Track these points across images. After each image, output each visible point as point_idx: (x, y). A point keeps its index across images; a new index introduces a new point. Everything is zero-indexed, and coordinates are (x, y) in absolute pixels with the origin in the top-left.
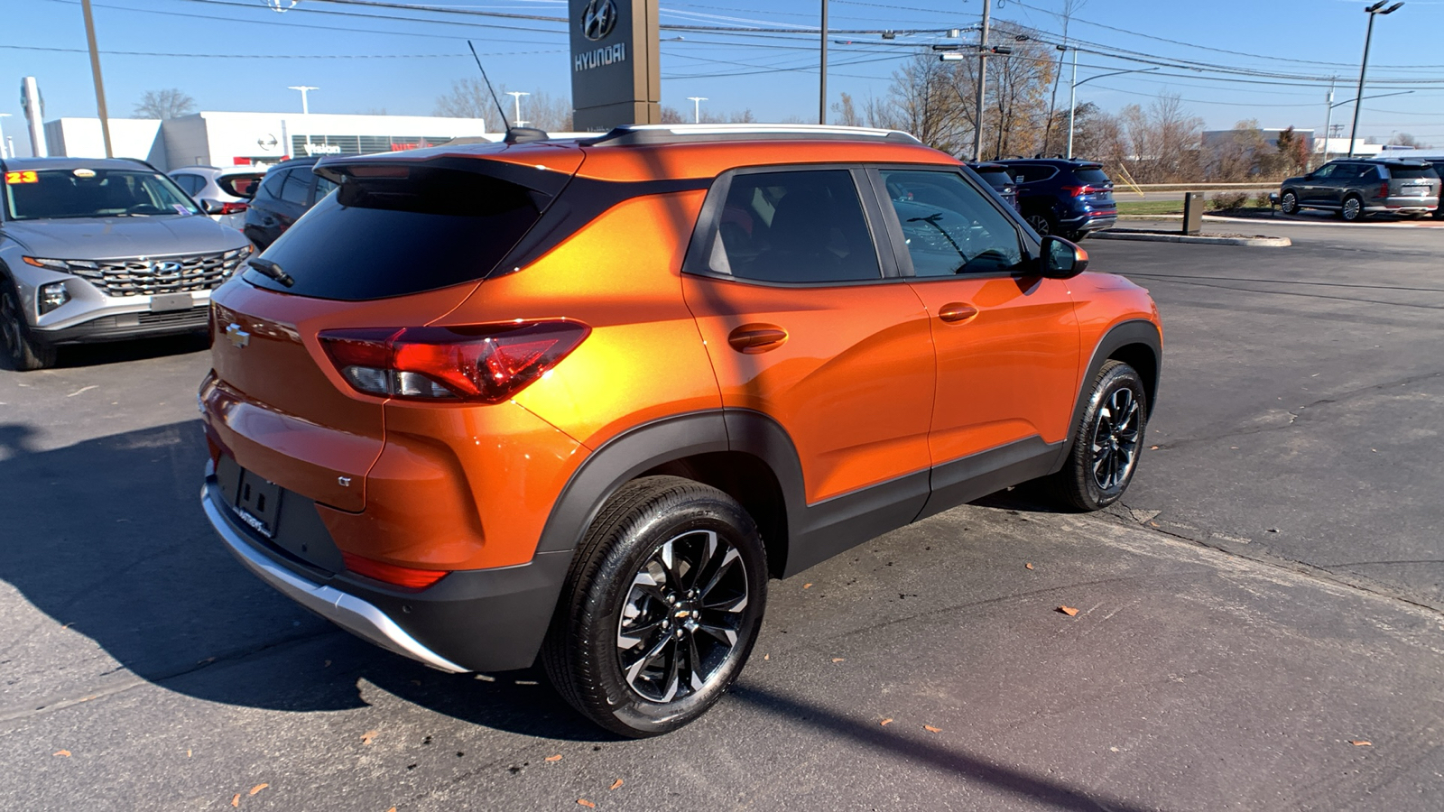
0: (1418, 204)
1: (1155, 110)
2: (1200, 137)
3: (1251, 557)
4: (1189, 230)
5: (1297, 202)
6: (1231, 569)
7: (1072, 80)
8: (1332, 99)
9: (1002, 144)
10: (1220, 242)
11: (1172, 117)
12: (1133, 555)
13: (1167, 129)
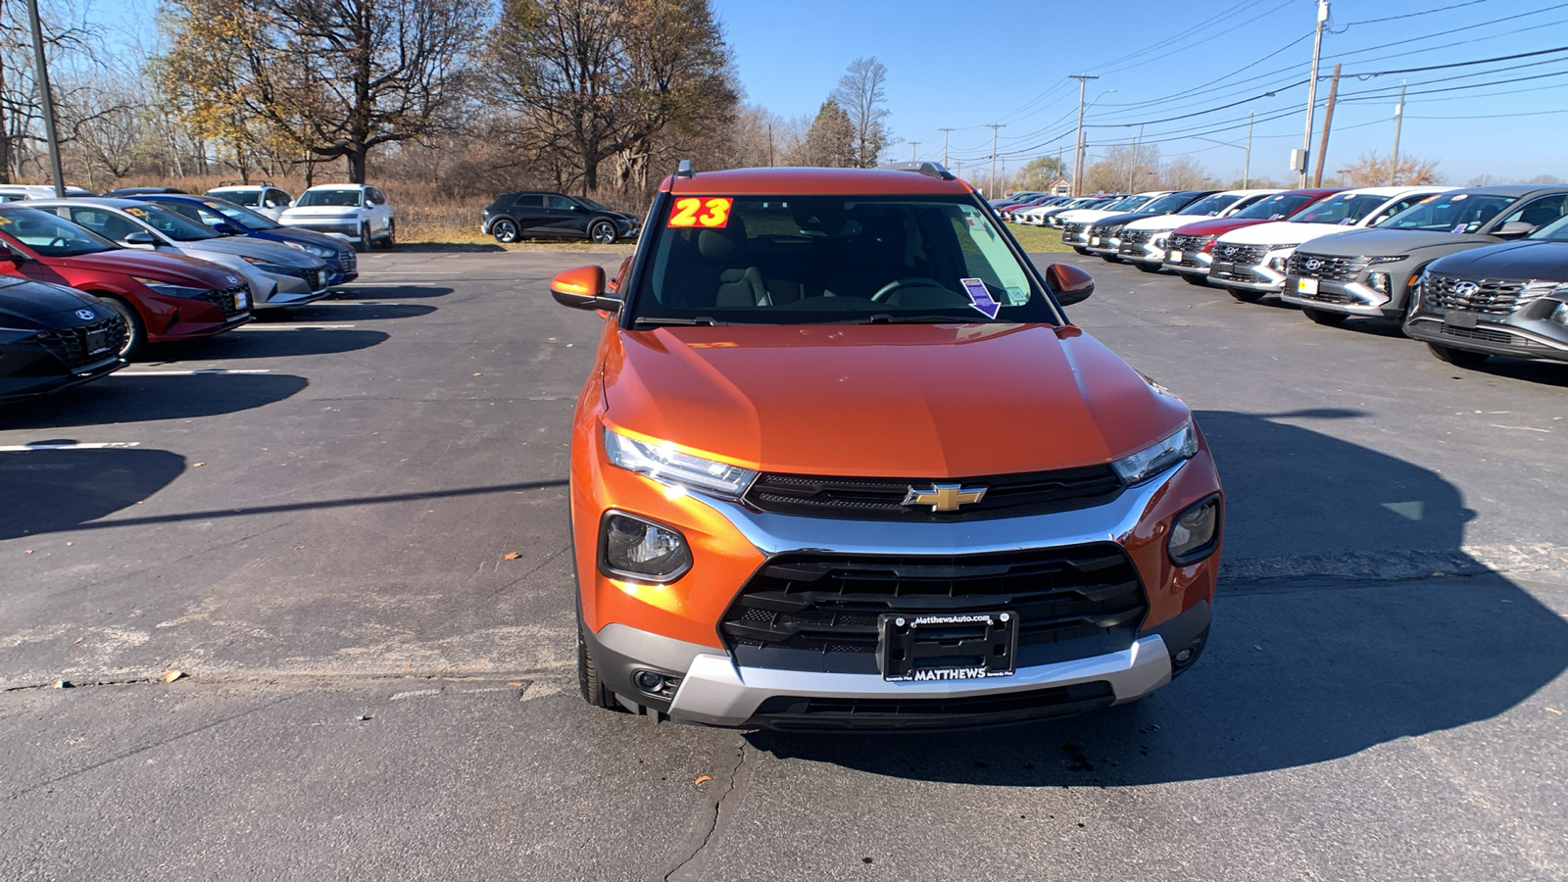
3: (387, 681)
6: (405, 646)
12: (506, 624)
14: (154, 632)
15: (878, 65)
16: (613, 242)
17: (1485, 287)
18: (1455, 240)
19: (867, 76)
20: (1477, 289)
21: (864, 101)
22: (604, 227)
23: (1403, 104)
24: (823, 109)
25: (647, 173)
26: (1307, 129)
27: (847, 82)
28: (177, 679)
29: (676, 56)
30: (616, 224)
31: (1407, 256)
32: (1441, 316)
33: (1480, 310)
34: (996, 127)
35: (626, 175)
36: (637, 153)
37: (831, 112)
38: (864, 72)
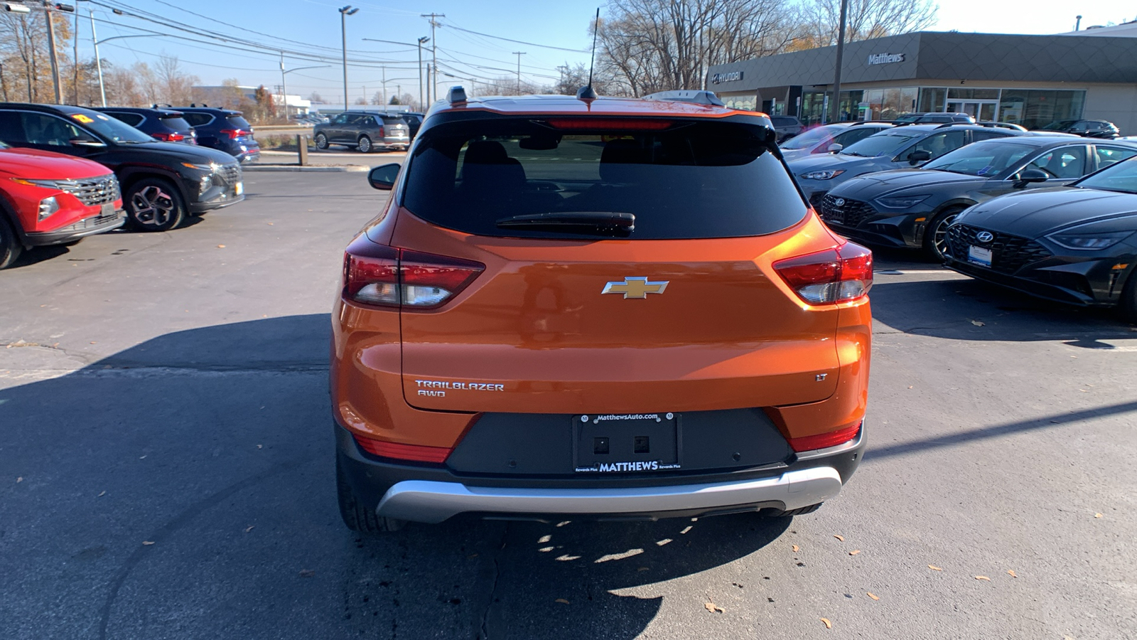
0: (399, 141)
1: (159, 68)
2: (190, 92)
4: (304, 162)
5: (327, 141)
7: (94, 38)
8: (283, 68)
9: (33, 91)
10: (329, 170)
11: (174, 74)
13: (171, 83)
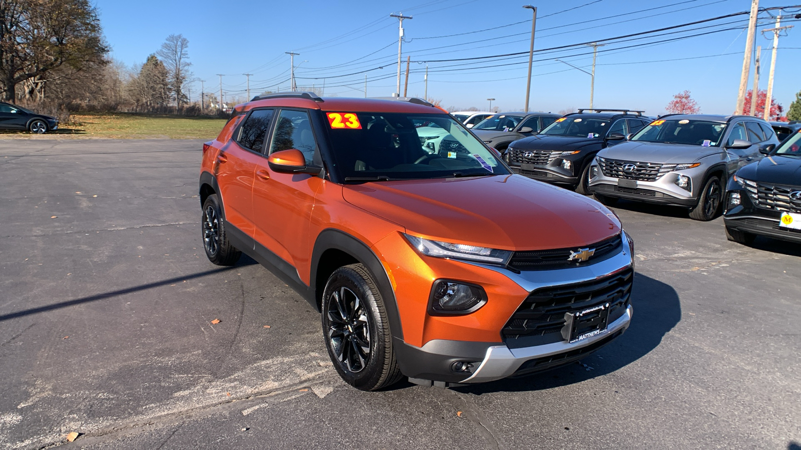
3: (226, 405)
6: (213, 384)
12: (259, 359)
14: (21, 412)
15: (184, 39)
16: (44, 133)
17: (536, 154)
18: (505, 135)
19: (177, 44)
20: (533, 154)
21: (177, 57)
22: (39, 124)
23: (427, 75)
24: (148, 60)
25: (45, 91)
26: (398, 84)
27: (166, 46)
28: (77, 438)
29: (68, 23)
30: (47, 122)
31: (491, 141)
32: (520, 166)
33: (534, 163)
34: (248, 75)
35: (31, 92)
36: (39, 80)
37: (153, 61)
38: (175, 42)
